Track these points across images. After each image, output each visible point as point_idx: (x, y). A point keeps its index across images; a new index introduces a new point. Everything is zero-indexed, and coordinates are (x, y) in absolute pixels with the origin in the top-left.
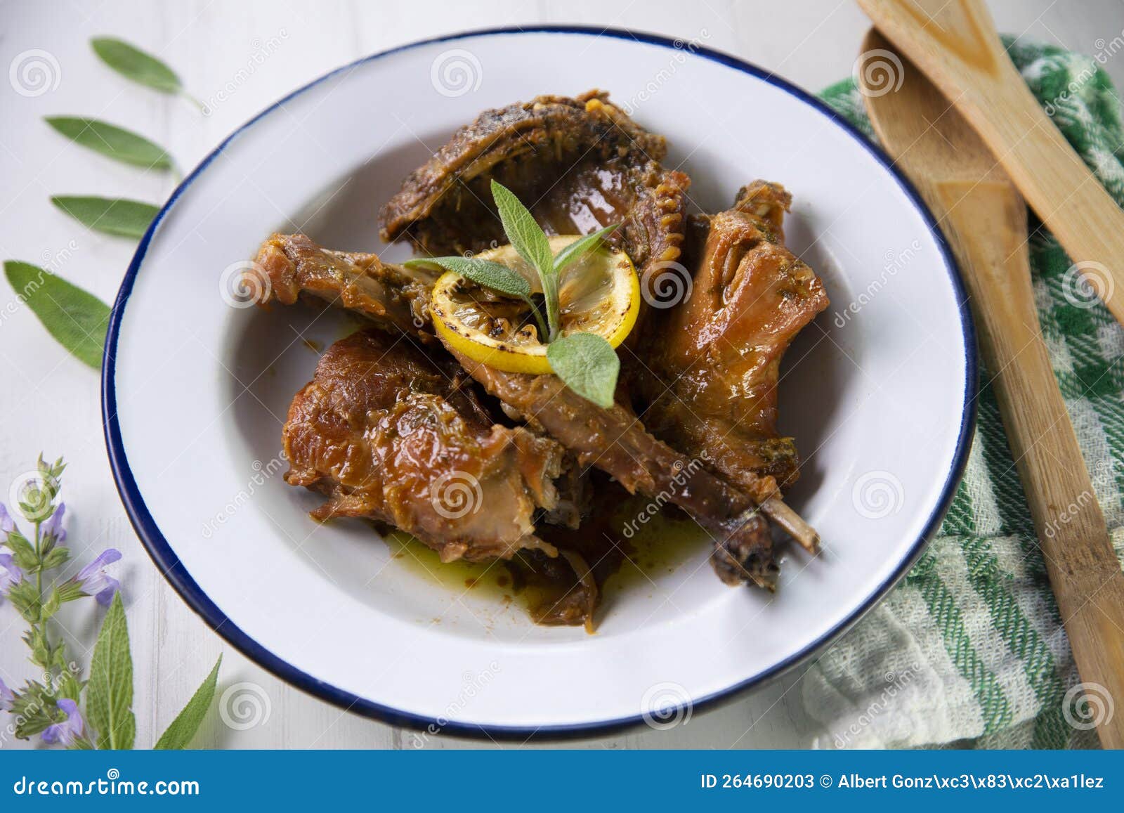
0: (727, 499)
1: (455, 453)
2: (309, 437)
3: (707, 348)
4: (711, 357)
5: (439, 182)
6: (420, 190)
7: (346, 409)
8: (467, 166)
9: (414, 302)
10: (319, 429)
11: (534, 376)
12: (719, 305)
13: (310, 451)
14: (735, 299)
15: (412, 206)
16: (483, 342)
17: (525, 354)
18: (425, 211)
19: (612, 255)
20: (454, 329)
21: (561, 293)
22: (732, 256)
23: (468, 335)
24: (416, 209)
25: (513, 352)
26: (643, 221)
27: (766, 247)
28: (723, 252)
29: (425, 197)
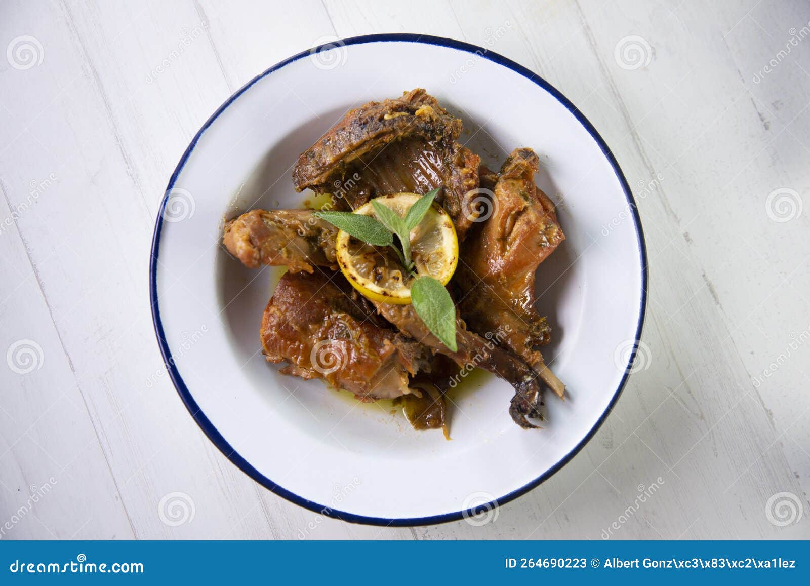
0: (515, 369)
1: (365, 359)
2: (276, 340)
3: (498, 275)
4: (501, 280)
5: (331, 165)
6: (319, 169)
7: (296, 324)
8: (347, 156)
9: (326, 250)
10: (282, 335)
11: (404, 306)
12: (503, 249)
13: (278, 347)
14: (514, 248)
15: (316, 177)
16: (373, 290)
17: (398, 297)
18: (323, 180)
19: (439, 215)
20: (354, 278)
21: (410, 238)
22: (511, 220)
23: (363, 284)
24: (317, 179)
25: (391, 296)
26: (455, 191)
27: (532, 215)
28: (505, 217)
29: (323, 173)
